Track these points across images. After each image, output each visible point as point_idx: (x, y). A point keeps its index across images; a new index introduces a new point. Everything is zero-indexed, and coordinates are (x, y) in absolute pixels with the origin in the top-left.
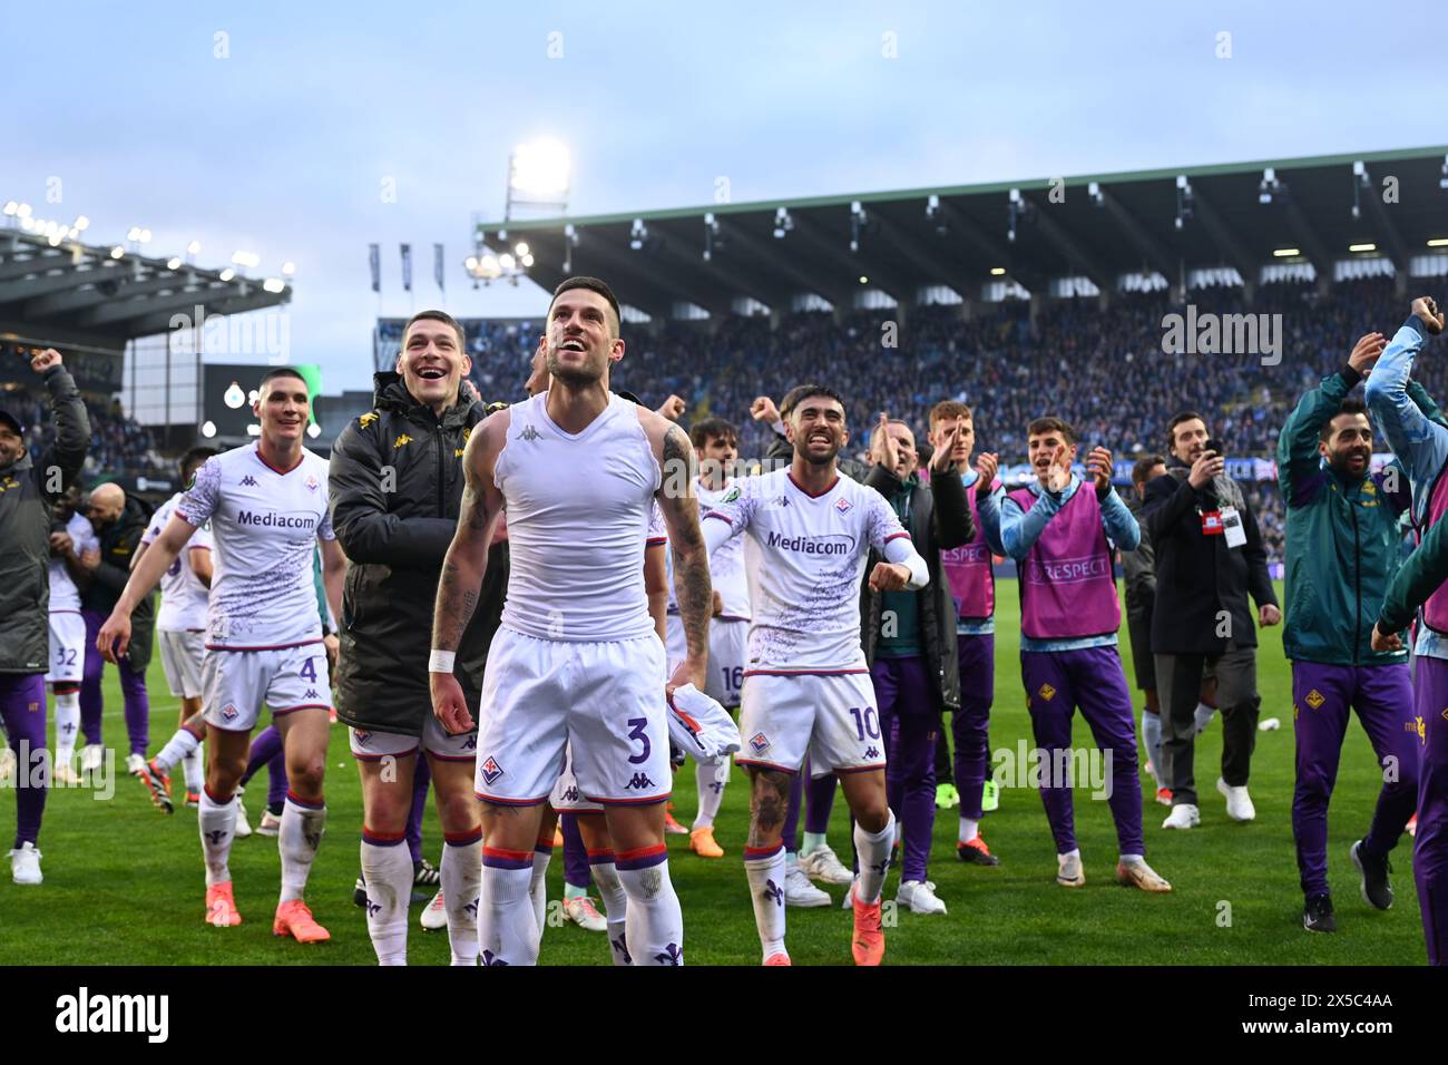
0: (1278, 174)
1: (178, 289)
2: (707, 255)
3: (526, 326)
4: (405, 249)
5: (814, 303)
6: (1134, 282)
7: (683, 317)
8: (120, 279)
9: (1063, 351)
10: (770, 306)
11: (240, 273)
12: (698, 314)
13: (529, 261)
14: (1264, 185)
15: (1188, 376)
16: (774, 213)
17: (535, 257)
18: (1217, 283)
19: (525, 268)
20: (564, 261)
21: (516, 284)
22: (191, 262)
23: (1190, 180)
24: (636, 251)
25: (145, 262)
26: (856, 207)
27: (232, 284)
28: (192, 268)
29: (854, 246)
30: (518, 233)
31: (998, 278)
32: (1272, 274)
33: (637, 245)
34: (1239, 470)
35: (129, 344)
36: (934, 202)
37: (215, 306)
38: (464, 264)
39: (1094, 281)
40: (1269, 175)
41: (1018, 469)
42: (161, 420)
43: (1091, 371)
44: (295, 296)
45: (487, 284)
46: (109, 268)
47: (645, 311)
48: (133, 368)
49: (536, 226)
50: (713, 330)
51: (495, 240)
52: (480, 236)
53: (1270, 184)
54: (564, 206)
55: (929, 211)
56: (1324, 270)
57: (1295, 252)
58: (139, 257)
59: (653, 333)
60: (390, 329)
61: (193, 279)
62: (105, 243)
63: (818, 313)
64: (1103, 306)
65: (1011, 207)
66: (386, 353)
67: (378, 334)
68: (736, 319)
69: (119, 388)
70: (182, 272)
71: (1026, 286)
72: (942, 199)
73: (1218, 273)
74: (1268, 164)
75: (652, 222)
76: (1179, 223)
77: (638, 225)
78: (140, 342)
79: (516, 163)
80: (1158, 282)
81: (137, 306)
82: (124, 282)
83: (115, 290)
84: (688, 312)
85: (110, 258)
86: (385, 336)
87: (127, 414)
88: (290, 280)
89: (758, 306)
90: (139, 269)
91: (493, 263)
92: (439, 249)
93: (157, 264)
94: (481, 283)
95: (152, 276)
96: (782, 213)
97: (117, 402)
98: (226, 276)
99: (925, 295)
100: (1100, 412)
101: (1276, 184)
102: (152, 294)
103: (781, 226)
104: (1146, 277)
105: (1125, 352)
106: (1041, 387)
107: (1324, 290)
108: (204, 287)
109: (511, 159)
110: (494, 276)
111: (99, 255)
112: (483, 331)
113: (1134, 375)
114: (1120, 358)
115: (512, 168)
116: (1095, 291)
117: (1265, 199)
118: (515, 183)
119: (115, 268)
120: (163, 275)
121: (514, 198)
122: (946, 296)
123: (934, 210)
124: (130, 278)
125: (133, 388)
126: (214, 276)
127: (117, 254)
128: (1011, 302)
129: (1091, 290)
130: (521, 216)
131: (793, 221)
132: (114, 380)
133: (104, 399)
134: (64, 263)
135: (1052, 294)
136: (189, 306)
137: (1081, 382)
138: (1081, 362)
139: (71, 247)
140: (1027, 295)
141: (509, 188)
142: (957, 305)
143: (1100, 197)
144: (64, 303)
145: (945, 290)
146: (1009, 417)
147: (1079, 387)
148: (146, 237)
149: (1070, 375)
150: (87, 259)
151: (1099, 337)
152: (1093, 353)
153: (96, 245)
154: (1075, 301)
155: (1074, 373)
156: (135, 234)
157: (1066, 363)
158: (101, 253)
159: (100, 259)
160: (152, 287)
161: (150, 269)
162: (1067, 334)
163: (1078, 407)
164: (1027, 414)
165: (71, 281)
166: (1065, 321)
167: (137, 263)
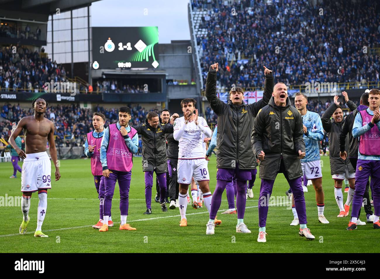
35: (50, 17)
42: (69, 61)
48: (52, 31)
60: (198, 3)
66: (196, 18)
67: (191, 6)
69: (45, 43)
78: (56, 16)
86: (195, 8)
87: (50, 57)
125: (53, 43)
132: (42, 39)
133: (36, 49)
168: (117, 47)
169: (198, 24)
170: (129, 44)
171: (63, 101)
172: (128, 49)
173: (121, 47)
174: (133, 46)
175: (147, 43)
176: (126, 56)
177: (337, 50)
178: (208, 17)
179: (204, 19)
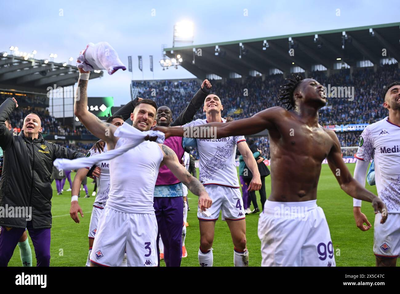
1: (66, 73)
2: (240, 57)
3: (181, 81)
4: (140, 57)
5: (277, 71)
6: (386, 62)
7: (233, 77)
8: (47, 70)
9: (362, 86)
10: (262, 73)
12: (238, 76)
13: (181, 60)
16: (263, 42)
17: (183, 59)
19: (180, 62)
20: (193, 60)
21: (177, 68)
22: (70, 64)
24: (217, 56)
25: (55, 64)
26: (290, 39)
28: (71, 66)
29: (290, 52)
30: (177, 52)
31: (339, 61)
33: (217, 54)
36: (316, 36)
38: (160, 62)
39: (372, 61)
41: (347, 126)
42: (62, 116)
43: (371, 92)
45: (167, 69)
46: (44, 67)
47: (220, 76)
48: (52, 99)
49: (184, 49)
50: (243, 81)
51: (169, 54)
52: (165, 53)
54: (193, 42)
55: (315, 40)
58: (53, 63)
59: (223, 83)
60: (136, 84)
61: (71, 70)
62: (42, 59)
63: (278, 75)
64: (375, 70)
66: (135, 92)
67: (132, 85)
68: (251, 77)
69: (48, 106)
70: (67, 67)
71: (348, 64)
72: (319, 35)
75: (222, 46)
77: (217, 47)
78: (55, 90)
79: (176, 28)
80: (394, 61)
81: (54, 78)
82: (49, 71)
83: (46, 74)
84: (234, 76)
85: (44, 63)
86: (134, 87)
87: (51, 114)
89: (258, 73)
90: (53, 67)
91: (169, 61)
92: (151, 57)
93: (59, 65)
94: (165, 68)
95: (58, 69)
96: (265, 42)
97: (48, 110)
99: (314, 68)
100: (375, 106)
102: (58, 75)
103: (265, 46)
104: (390, 60)
105: (383, 85)
109: (174, 27)
110: (169, 66)
111: (40, 63)
112: (166, 84)
114: (381, 87)
115: (175, 30)
116: (372, 65)
118: (176, 34)
119: (46, 66)
120: (61, 68)
121: (176, 40)
122: (321, 68)
123: (316, 39)
124: (51, 70)
125: (53, 106)
127: (46, 62)
128: (343, 69)
129: (371, 64)
130: (178, 45)
131: (269, 44)
132: (46, 103)
133: (42, 109)
134: (29, 66)
135: (358, 66)
136: (71, 78)
137: (368, 96)
138: (368, 89)
139: (31, 60)
140: (349, 67)
141: (174, 36)
142: (325, 71)
143: (373, 33)
144: (29, 79)
145: (321, 66)
146: (344, 108)
147: (368, 97)
148: (55, 56)
149: (364, 93)
150: (37, 64)
151: (374, 80)
152: (372, 86)
153: (39, 59)
154: (366, 68)
155: (366, 93)
156: (52, 55)
157: (363, 89)
158: (41, 62)
159: (41, 64)
160: (58, 73)
161: (57, 67)
162: (363, 80)
163: (367, 104)
164: (350, 107)
165: (32, 71)
166: (362, 75)
167: (53, 65)
168: (90, 108)
169: (136, 96)
170: (97, 107)
171: (58, 139)
172: (96, 110)
173: (92, 109)
174: (99, 108)
175: (107, 106)
178: (142, 92)
179: (139, 93)
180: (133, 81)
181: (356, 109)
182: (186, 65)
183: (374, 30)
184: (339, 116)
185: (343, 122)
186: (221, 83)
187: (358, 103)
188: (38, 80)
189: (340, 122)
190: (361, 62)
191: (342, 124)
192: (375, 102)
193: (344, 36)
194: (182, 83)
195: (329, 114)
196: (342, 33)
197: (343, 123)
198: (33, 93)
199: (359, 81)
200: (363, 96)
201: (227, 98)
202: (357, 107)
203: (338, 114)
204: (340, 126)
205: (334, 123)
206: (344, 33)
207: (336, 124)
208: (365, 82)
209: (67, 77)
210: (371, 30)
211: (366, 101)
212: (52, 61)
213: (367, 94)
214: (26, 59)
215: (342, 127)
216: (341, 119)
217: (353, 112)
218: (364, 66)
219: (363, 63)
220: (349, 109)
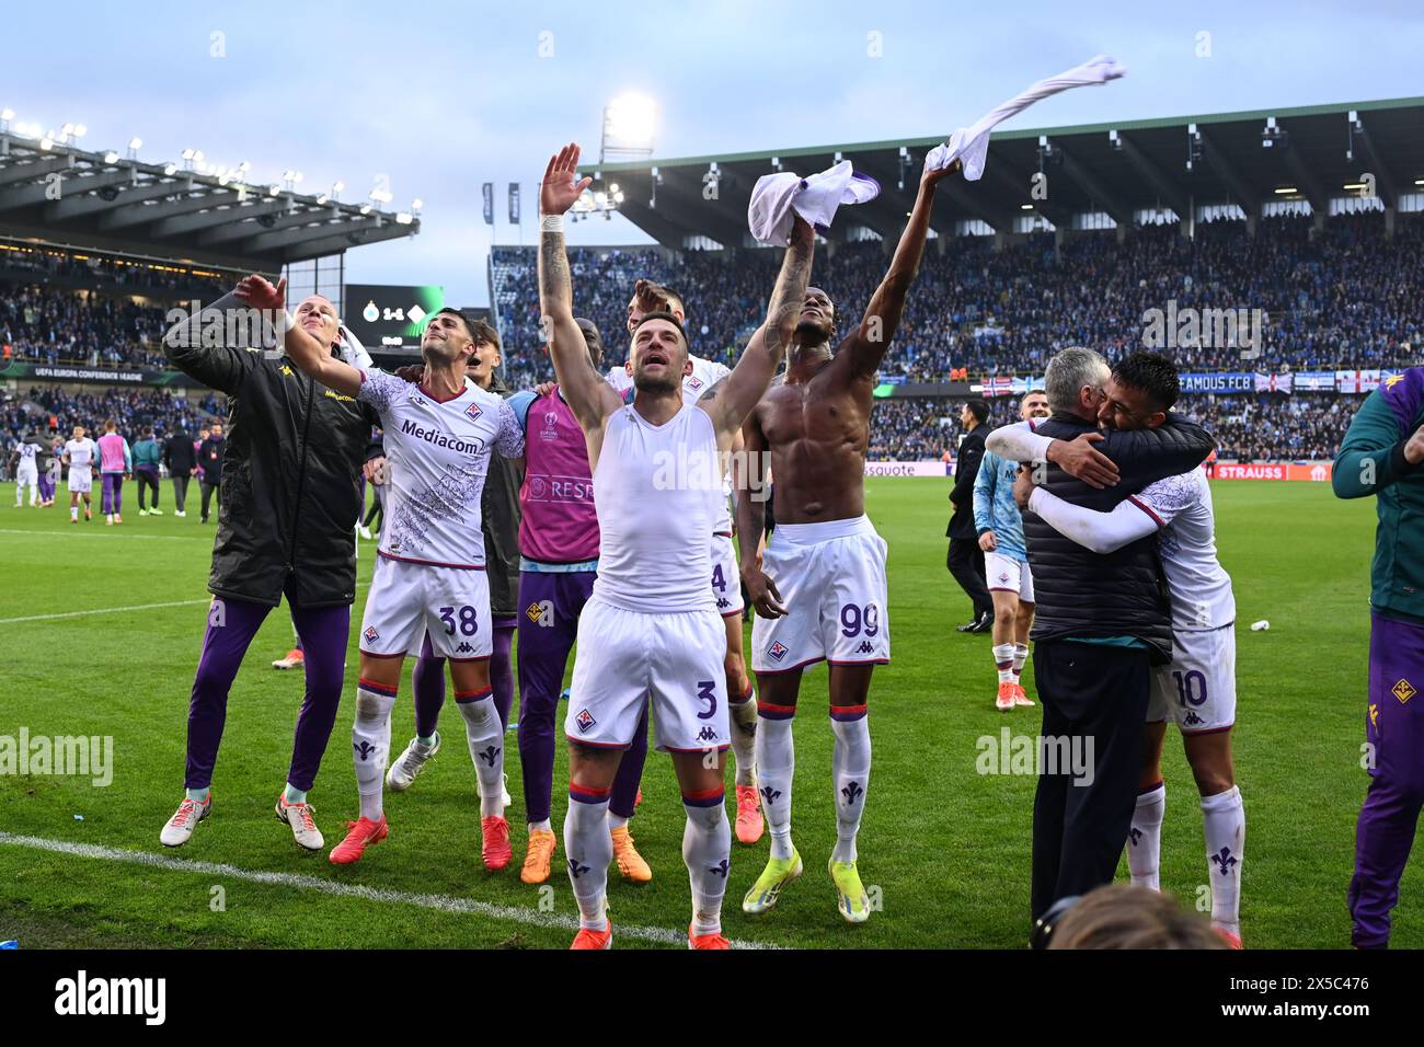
0: (1279, 121)
1: (324, 222)
3: (617, 253)
4: (514, 187)
5: (866, 234)
6: (1147, 217)
8: (277, 213)
9: (1084, 277)
10: (827, 237)
11: (377, 208)
13: (620, 197)
14: (1267, 131)
15: (1196, 300)
17: (626, 195)
18: (1223, 218)
19: (616, 204)
20: (651, 198)
21: (608, 218)
22: (336, 200)
23: (1199, 127)
25: (298, 199)
26: (904, 152)
27: (370, 217)
28: (336, 203)
29: (901, 185)
30: (611, 175)
31: (1027, 213)
32: (1272, 210)
33: (713, 184)
34: (1240, 383)
35: (284, 268)
37: (355, 236)
39: (1112, 216)
40: (1271, 123)
43: (1108, 294)
44: (422, 228)
45: (584, 218)
46: (268, 203)
47: (719, 242)
49: (627, 168)
53: (1272, 130)
54: (651, 151)
56: (1320, 205)
57: (1294, 190)
58: (292, 194)
59: (726, 260)
60: (502, 255)
61: (337, 213)
62: (265, 184)
63: (868, 242)
64: (1121, 237)
65: (1040, 151)
66: (498, 277)
67: (491, 259)
70: (328, 207)
71: (1051, 221)
73: (1224, 209)
74: (1270, 112)
75: (727, 164)
76: (1189, 165)
77: (713, 166)
78: (293, 266)
79: (610, 114)
80: (1169, 216)
81: (291, 236)
82: (280, 216)
83: (273, 222)
85: (269, 196)
86: (497, 262)
88: (417, 214)
90: (292, 205)
91: (590, 200)
93: (308, 200)
94: (579, 216)
95: (303, 211)
96: (839, 156)
98: (365, 211)
99: (963, 229)
100: (1115, 330)
101: (1277, 131)
102: (303, 226)
104: (1159, 213)
105: (1140, 278)
106: (1064, 309)
107: (1319, 224)
108: (346, 219)
109: (605, 111)
110: (590, 211)
111: (260, 193)
112: (580, 257)
113: (1147, 299)
114: (1134, 283)
115: (606, 119)
116: (1114, 225)
117: (1268, 144)
118: (609, 131)
119: (272, 203)
120: (312, 209)
121: (608, 144)
122: (980, 229)
124: (285, 213)
126: (355, 210)
127: (274, 192)
128: (1038, 234)
129: (1110, 223)
130: (613, 159)
134: (230, 200)
135: (1075, 227)
136: (334, 235)
137: (1099, 305)
138: (1099, 287)
139: (236, 187)
140: (1053, 228)
141: (604, 135)
142: (990, 237)
143: (1119, 143)
144: (231, 233)
145: (981, 223)
146: (1035, 335)
147: (1098, 308)
148: (299, 177)
149: (1090, 299)
150: (250, 196)
151: (1117, 265)
152: (1111, 278)
153: (258, 184)
154: (1096, 232)
155: (1094, 297)
156: (290, 175)
157: (1087, 288)
158: (260, 191)
159: (261, 196)
160: (303, 220)
161: (301, 205)
162: (1088, 262)
163: (1096, 326)
164: (1052, 332)
165: (236, 216)
166: (1086, 251)
167: (291, 200)
168: (382, 314)
169: (501, 285)
170: (400, 311)
172: (398, 318)
173: (388, 315)
174: (405, 314)
175: (426, 309)
176: (395, 328)
177: (699, 330)
178: (517, 276)
179: (510, 278)
180: (493, 247)
181: (1067, 338)
182: (634, 211)
183: (1121, 133)
184: (1023, 354)
185: (1032, 369)
186: (720, 260)
187: (1074, 323)
188: (253, 238)
189: (1026, 370)
190: (1084, 216)
191: (1029, 375)
192: (1117, 320)
193: (1044, 147)
194: (624, 258)
195: (998, 349)
196: (1037, 139)
197: (1032, 372)
198: (239, 270)
199: (1079, 266)
200: (1086, 304)
201: (735, 297)
202: (1070, 333)
203: (1021, 347)
204: (1024, 379)
205: (1008, 371)
206: (1043, 141)
207: (1013, 375)
208: (1094, 269)
209: (326, 231)
210: (1113, 135)
211: (1094, 317)
212: (289, 189)
213: (1097, 299)
214: (223, 182)
215: (1029, 383)
216: (1026, 363)
217: (1059, 344)
218: (1091, 227)
219: (1091, 218)
220: (1050, 336)
